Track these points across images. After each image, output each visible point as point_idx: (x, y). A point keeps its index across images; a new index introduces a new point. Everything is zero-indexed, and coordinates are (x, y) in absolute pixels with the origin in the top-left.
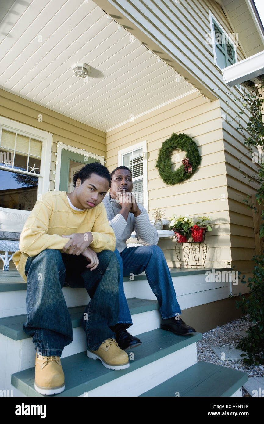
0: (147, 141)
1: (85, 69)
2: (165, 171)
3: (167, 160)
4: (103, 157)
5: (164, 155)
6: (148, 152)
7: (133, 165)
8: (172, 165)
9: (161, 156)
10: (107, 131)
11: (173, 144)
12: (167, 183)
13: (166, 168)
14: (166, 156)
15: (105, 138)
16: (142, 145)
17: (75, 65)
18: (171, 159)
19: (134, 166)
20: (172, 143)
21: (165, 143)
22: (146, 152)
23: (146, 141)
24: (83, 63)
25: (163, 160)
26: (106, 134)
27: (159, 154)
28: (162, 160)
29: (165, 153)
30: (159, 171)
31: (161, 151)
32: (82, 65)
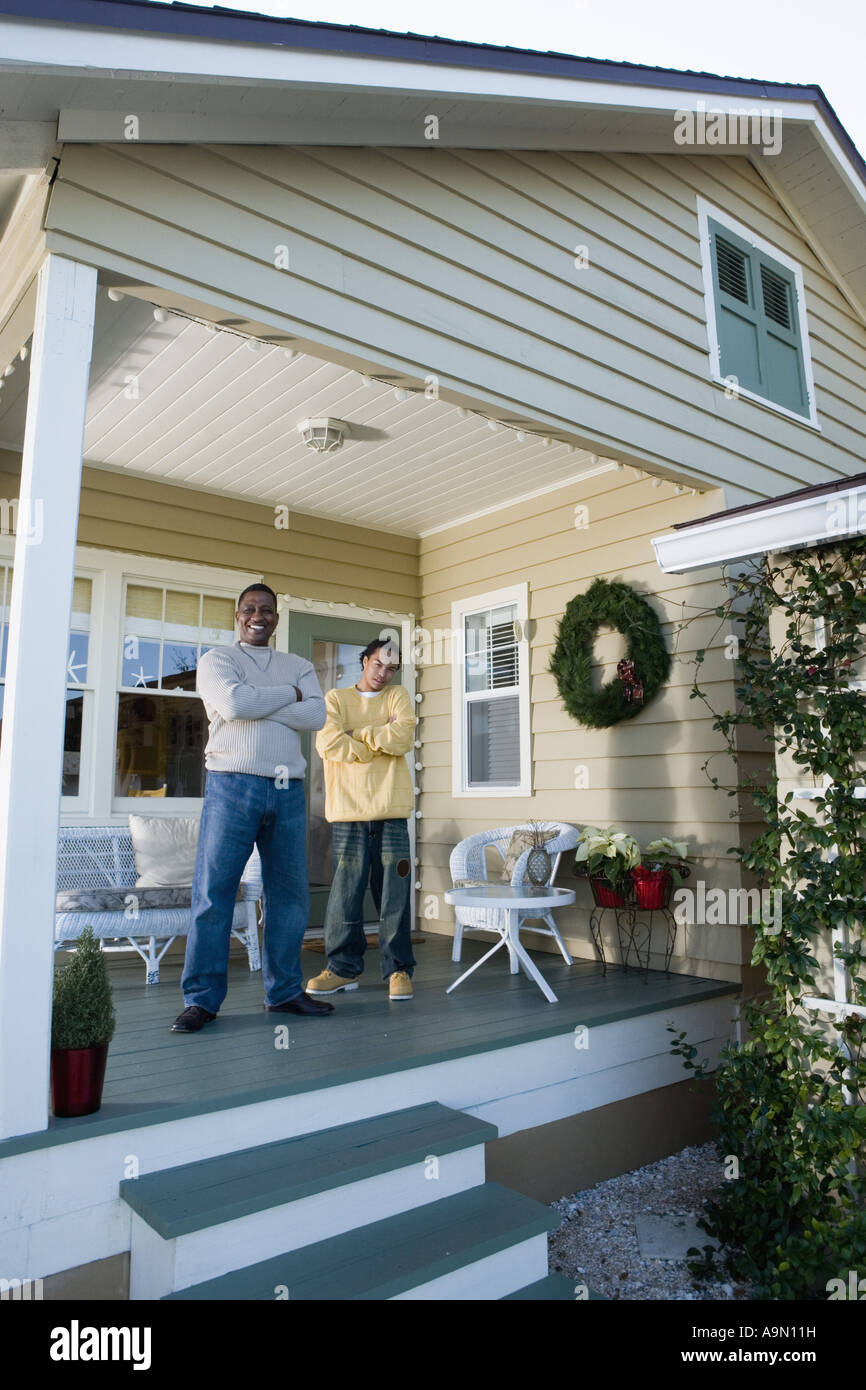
0: (529, 584)
1: (333, 432)
2: (573, 687)
3: (580, 655)
4: (410, 615)
5: (572, 639)
6: (532, 617)
7: (492, 650)
8: (593, 668)
9: (564, 643)
10: (423, 535)
11: (595, 611)
12: (581, 722)
13: (577, 679)
14: (576, 643)
15: (418, 558)
16: (516, 593)
17: (304, 425)
18: (592, 648)
19: (495, 653)
20: (593, 605)
21: (574, 606)
22: (526, 618)
23: (526, 584)
24: (327, 420)
25: (568, 653)
26: (418, 542)
27: (558, 635)
28: (565, 654)
29: (574, 634)
30: (560, 684)
31: (562, 626)
32: (324, 423)
